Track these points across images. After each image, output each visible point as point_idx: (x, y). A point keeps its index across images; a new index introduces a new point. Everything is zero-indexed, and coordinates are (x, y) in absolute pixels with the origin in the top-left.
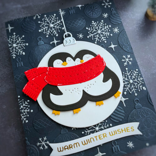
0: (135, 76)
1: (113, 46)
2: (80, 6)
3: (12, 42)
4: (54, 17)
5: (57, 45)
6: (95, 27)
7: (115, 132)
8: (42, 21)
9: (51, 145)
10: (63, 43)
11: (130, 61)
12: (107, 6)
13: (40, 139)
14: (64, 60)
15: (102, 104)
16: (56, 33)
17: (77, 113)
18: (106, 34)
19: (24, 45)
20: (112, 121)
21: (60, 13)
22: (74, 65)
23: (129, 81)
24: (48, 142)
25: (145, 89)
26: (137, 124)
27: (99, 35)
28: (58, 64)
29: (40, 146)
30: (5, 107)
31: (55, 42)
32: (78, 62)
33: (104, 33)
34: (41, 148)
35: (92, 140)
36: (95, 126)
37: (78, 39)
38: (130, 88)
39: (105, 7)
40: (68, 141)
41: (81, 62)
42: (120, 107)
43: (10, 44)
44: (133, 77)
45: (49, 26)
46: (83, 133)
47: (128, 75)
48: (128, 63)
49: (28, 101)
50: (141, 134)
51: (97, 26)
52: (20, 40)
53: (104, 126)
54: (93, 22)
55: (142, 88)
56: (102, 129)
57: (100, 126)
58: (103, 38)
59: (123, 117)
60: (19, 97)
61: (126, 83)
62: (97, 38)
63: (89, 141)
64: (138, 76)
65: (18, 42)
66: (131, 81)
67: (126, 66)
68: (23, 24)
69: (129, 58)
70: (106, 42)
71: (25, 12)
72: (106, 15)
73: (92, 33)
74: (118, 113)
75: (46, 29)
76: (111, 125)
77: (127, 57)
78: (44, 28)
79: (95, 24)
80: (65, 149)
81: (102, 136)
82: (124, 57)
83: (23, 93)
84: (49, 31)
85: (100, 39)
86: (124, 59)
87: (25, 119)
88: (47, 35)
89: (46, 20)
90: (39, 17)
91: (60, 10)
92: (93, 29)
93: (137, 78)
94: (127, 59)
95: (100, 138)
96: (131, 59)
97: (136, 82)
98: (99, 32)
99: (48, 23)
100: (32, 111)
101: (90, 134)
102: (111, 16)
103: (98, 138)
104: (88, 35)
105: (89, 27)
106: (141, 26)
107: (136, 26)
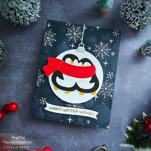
0: (110, 87)
1: (106, 63)
2: (98, 28)
3: (47, 35)
4: (79, 29)
5: (73, 49)
6: (101, 46)
7: (83, 112)
8: (70, 29)
9: (47, 103)
10: (77, 49)
11: (111, 76)
12: (115, 35)
13: (42, 98)
14: (73, 60)
15: (83, 94)
16: (75, 40)
17: (67, 93)
18: (106, 53)
19: (54, 40)
20: (84, 105)
21: (83, 27)
22: (77, 66)
23: (105, 88)
24: (46, 101)
25: (112, 97)
26: (97, 113)
27: (101, 53)
28: (68, 61)
29: (41, 101)
30: (29, 70)
31: (73, 46)
32: (80, 64)
33: (104, 52)
34: (41, 103)
35: (69, 110)
36: (74, 104)
37: (87, 50)
38: (103, 92)
39: (114, 35)
40: (56, 105)
41: (82, 65)
42: (92, 100)
43: (46, 36)
44: (108, 87)
45: (73, 34)
46: (66, 105)
47: (106, 84)
48: (110, 77)
49: (44, 75)
50: (97, 119)
51: (102, 46)
52: (52, 35)
53: (79, 106)
54: (101, 42)
55: (110, 95)
56: (77, 107)
57: (77, 105)
58: (102, 55)
59: (91, 106)
60: (39, 70)
61: (103, 88)
62: (99, 54)
63: (67, 110)
64: (111, 87)
65: (51, 36)
66: (106, 89)
67: (108, 79)
68: (58, 26)
69: (112, 75)
70: (103, 59)
71: (63, 13)
72: (111, 41)
73: (97, 50)
74: (90, 103)
75: (70, 35)
76: (83, 107)
77: (111, 74)
78: (70, 34)
79: (102, 44)
80: (53, 109)
81: (75, 111)
82: (109, 73)
83: (43, 69)
84: (72, 37)
85: (100, 55)
86: (109, 74)
87: (38, 84)
88: (70, 39)
89: (73, 29)
90: (69, 25)
91: (84, 25)
92: (99, 47)
93: (110, 89)
94: (110, 75)
95: (74, 111)
96: (113, 76)
97: (108, 90)
98: (102, 50)
99: (73, 31)
100: (44, 81)
101: (69, 107)
102: (114, 43)
103: (73, 111)
104: (94, 49)
105: (97, 45)
106: (134, 55)
107: (131, 54)
